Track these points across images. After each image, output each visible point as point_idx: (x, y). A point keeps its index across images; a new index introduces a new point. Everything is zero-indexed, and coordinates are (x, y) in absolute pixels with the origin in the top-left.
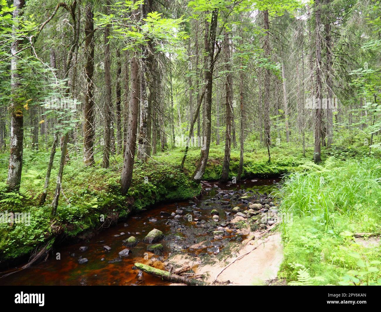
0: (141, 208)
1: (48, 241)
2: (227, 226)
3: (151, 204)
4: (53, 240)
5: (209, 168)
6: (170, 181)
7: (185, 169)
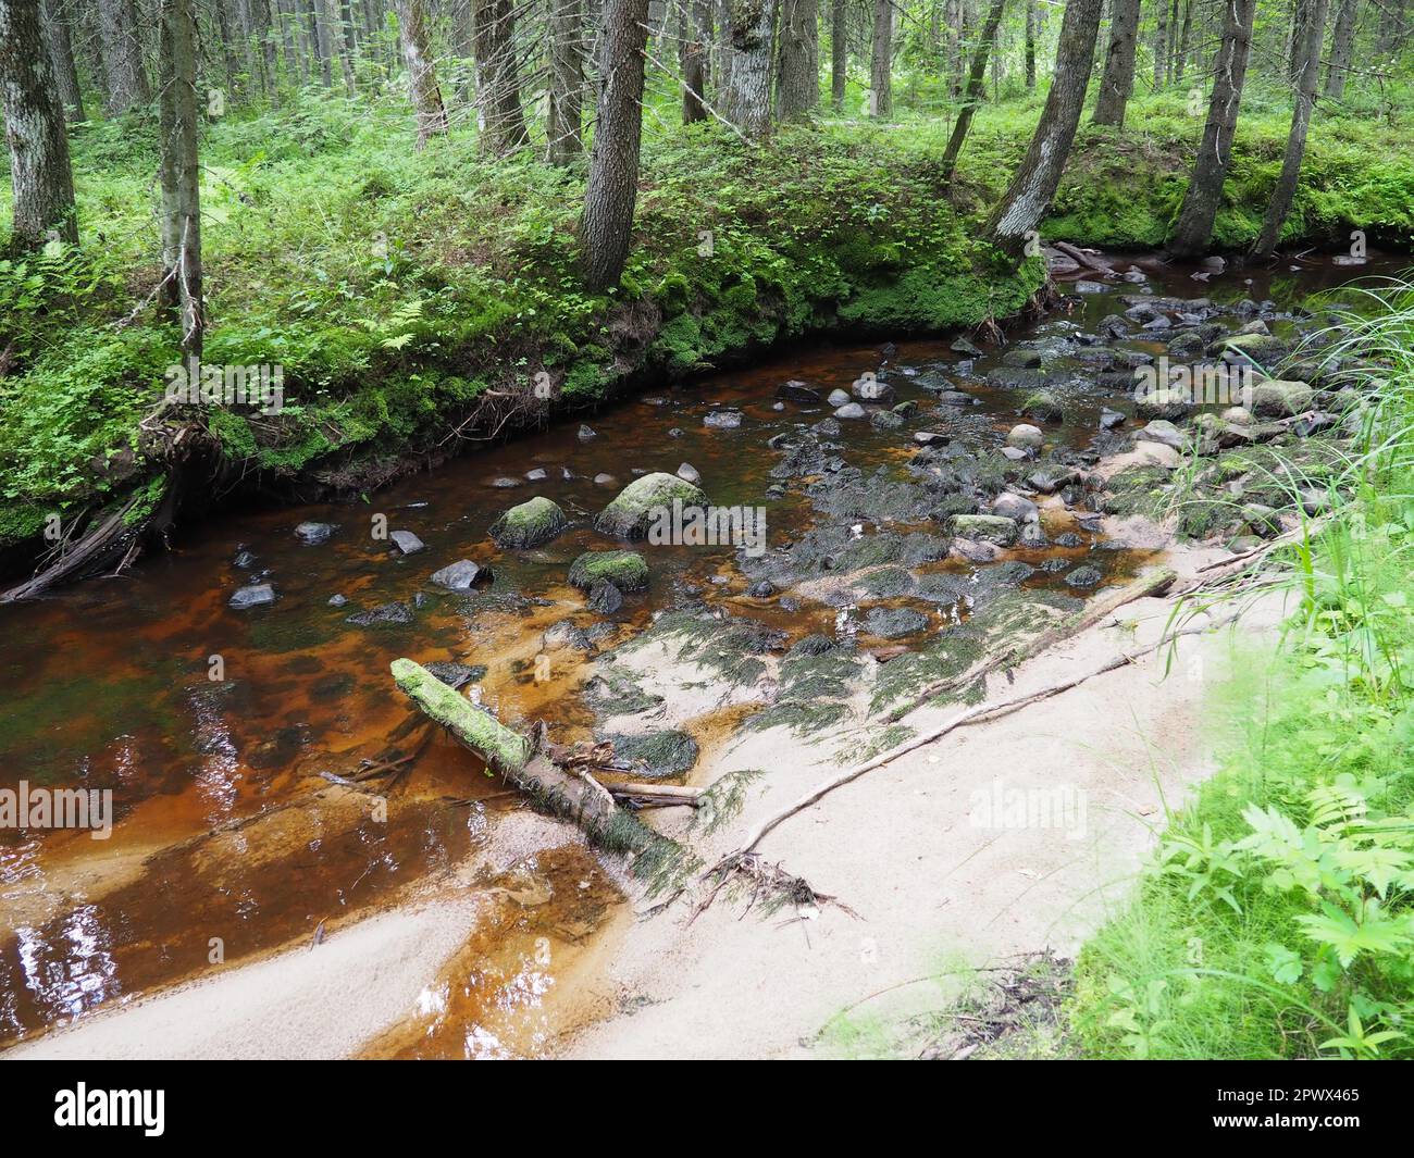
0: (690, 356)
1: (136, 486)
2: (1059, 488)
3: (753, 340)
4: (156, 485)
5: (1124, 187)
6: (865, 236)
7: (961, 183)
